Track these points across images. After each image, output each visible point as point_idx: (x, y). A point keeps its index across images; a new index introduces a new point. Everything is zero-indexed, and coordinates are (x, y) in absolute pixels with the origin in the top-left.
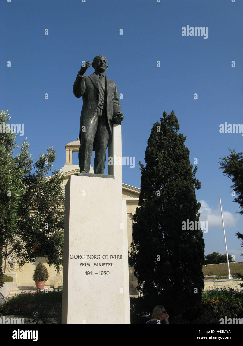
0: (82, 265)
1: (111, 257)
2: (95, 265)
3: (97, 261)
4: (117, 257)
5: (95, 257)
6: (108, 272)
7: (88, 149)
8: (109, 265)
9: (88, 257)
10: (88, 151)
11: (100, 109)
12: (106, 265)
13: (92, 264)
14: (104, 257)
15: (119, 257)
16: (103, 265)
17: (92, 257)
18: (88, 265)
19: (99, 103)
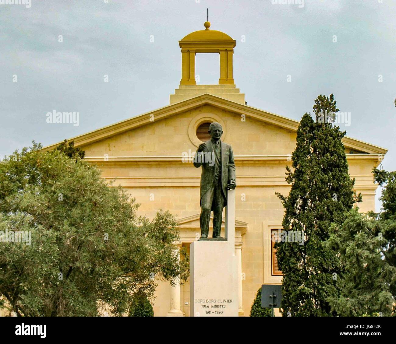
0: (203, 307)
1: (224, 301)
2: (212, 306)
3: (214, 304)
4: (228, 301)
5: (212, 301)
6: (221, 312)
7: (206, 217)
8: (223, 306)
9: (208, 301)
10: (207, 218)
11: (216, 179)
12: (220, 307)
13: (210, 306)
14: (219, 301)
15: (230, 301)
16: (218, 306)
17: (210, 301)
18: (208, 306)
19: (216, 174)
